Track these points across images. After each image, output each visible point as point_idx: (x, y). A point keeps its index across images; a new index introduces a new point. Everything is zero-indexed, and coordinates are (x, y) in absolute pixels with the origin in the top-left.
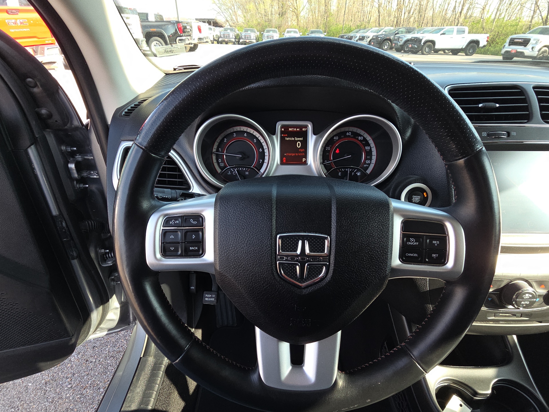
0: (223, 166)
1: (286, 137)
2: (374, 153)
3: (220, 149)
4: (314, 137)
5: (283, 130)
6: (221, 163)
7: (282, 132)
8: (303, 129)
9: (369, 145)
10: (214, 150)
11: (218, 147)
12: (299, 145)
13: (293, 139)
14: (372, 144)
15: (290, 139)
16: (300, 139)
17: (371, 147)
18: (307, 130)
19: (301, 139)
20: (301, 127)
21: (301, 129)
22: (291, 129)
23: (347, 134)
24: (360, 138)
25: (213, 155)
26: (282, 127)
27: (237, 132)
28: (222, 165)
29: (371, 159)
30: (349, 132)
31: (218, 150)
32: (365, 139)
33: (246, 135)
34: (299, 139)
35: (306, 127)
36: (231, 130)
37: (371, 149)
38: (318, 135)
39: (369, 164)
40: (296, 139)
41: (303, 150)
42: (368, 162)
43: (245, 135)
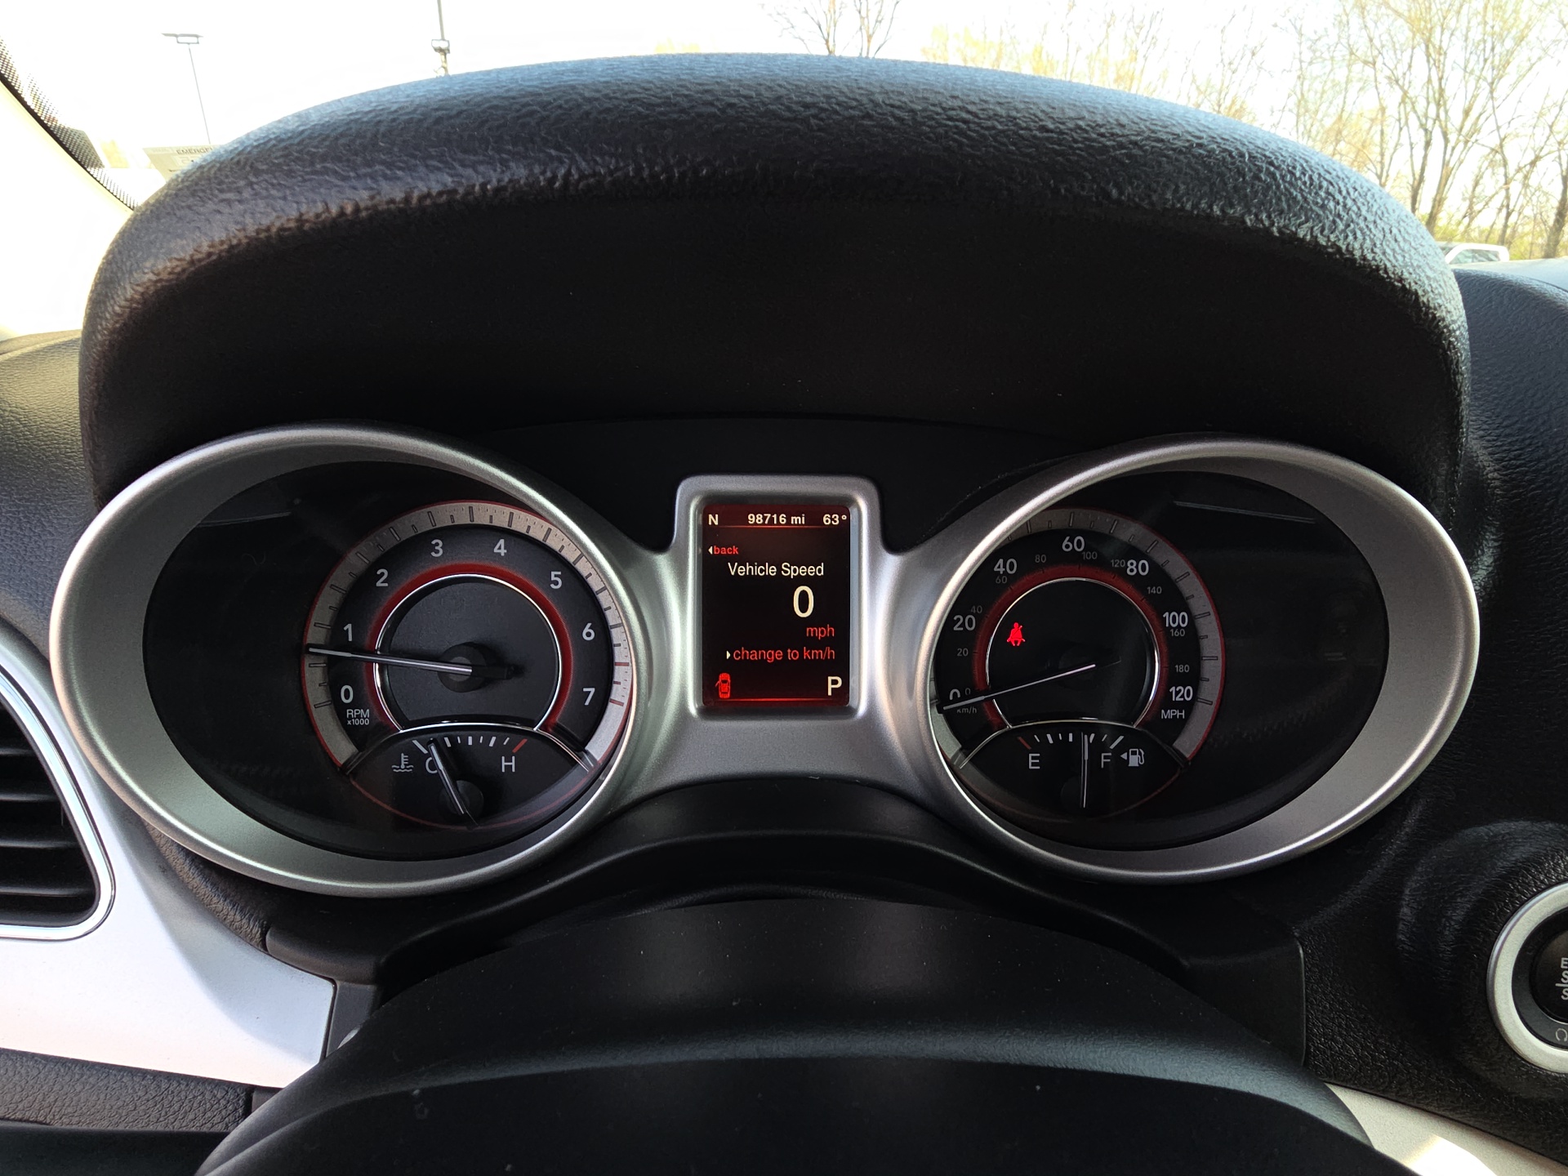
0: (366, 722)
1: (733, 559)
2: (1212, 643)
3: (349, 627)
4: (892, 563)
5: (714, 520)
6: (352, 706)
7: (707, 535)
8: (826, 520)
9: (1179, 603)
10: (315, 634)
11: (342, 615)
12: (803, 604)
13: (772, 571)
14: (1200, 600)
15: (757, 571)
16: (811, 571)
17: (1196, 612)
18: (845, 527)
19: (818, 570)
20: (813, 507)
21: (814, 518)
22: (760, 517)
23: (1067, 545)
24: (1133, 567)
25: (308, 661)
26: (711, 504)
27: (454, 533)
28: (357, 722)
29: (1194, 679)
30: (1072, 533)
31: (336, 639)
32: (1158, 573)
33: (503, 552)
34: (802, 571)
35: (843, 505)
36: (422, 520)
37: (1192, 628)
38: (911, 554)
39: (1188, 707)
40: (790, 571)
41: (830, 630)
42: (1181, 693)
43: (501, 548)
